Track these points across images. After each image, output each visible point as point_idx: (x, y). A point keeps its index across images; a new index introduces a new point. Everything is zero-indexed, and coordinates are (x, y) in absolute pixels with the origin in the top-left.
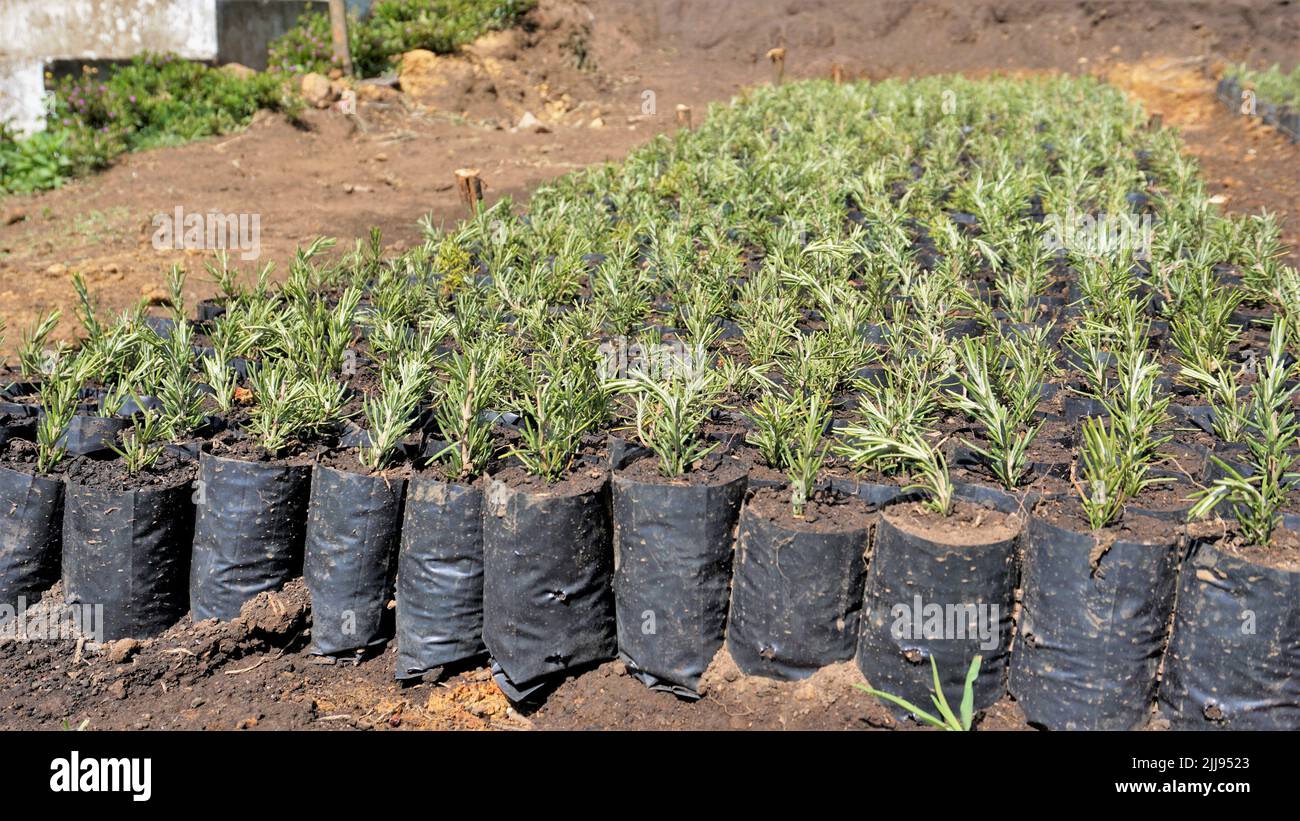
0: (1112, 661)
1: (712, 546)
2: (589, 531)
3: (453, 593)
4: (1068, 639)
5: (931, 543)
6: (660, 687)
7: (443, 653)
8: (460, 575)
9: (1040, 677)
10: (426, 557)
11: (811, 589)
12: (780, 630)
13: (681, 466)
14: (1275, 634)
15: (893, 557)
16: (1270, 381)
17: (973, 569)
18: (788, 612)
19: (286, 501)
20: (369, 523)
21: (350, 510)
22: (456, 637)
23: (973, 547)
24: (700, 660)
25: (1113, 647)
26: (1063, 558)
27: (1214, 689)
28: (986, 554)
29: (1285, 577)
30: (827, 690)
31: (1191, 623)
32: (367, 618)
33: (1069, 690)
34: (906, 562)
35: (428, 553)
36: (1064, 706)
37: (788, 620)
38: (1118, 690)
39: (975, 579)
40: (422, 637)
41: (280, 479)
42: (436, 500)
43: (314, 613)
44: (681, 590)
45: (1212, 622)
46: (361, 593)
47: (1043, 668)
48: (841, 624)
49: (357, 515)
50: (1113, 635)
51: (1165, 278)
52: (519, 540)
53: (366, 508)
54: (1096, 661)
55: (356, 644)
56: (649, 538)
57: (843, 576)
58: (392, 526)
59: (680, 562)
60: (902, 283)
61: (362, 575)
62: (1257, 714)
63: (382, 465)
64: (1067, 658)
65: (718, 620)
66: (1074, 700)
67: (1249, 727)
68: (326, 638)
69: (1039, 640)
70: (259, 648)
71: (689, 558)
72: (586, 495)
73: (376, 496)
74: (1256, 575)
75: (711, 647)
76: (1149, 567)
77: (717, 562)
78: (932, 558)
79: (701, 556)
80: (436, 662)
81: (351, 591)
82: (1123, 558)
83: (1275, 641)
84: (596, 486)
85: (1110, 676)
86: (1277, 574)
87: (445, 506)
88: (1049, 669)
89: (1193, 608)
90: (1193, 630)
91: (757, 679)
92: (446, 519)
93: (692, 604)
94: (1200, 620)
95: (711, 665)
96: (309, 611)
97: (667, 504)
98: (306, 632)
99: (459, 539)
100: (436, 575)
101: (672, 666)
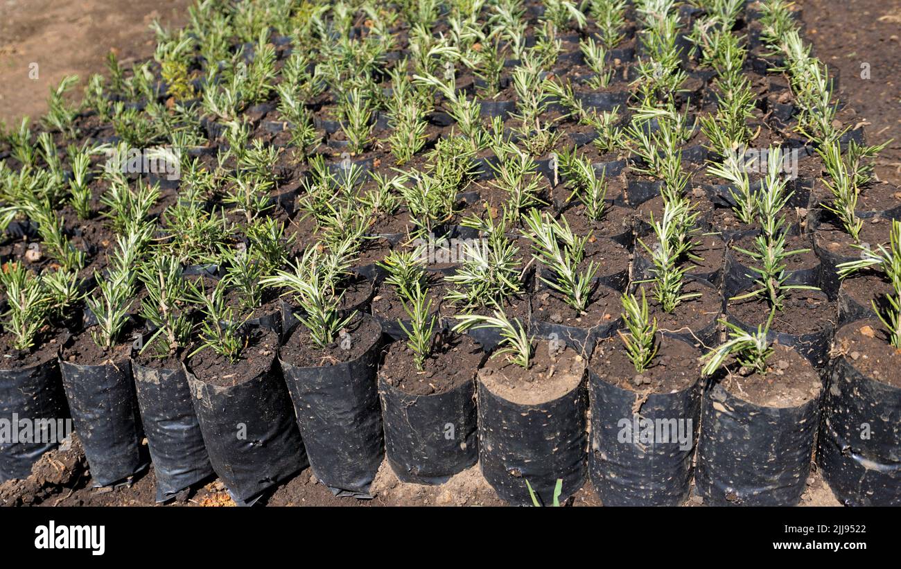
0: (657, 471)
1: (360, 400)
2: (269, 397)
3: (183, 440)
4: (624, 459)
5: (516, 405)
6: (343, 494)
7: (187, 479)
8: (185, 427)
9: (608, 480)
10: (156, 419)
11: (436, 431)
12: (420, 456)
13: (330, 336)
14: (771, 448)
15: (491, 410)
16: (769, 194)
17: (549, 416)
18: (423, 445)
19: (44, 389)
20: (110, 396)
21: (93, 390)
22: (193, 467)
23: (547, 403)
24: (368, 474)
25: (655, 463)
26: (614, 405)
27: (731, 482)
28: (557, 405)
29: (776, 413)
30: (459, 493)
31: (712, 438)
32: (128, 457)
33: (629, 490)
34: (500, 414)
35: (158, 416)
36: (626, 500)
37: (424, 450)
38: (663, 488)
39: (552, 422)
40: (169, 471)
41: (34, 376)
42: (153, 381)
43: (88, 459)
44: (343, 434)
45: (726, 439)
46: (120, 442)
47: (609, 475)
48: (463, 446)
49: (99, 393)
50: (655, 455)
51: (704, 34)
52: (217, 414)
53: (104, 388)
54: (645, 472)
55: (125, 475)
56: (312, 403)
57: (459, 416)
58: (129, 393)
59: (338, 417)
60: (514, 44)
61: (115, 431)
62: (762, 495)
63: (113, 342)
64: (625, 471)
65: (377, 444)
66: (631, 496)
67: (758, 504)
68: (101, 476)
69: (604, 456)
70: (53, 492)
71: (345, 412)
72: (260, 376)
73: (110, 377)
74: (754, 411)
75: (375, 464)
76: (677, 407)
77: (368, 408)
78: (519, 414)
79: (354, 409)
80: (183, 486)
81: (111, 443)
82: (657, 405)
83: (772, 452)
84: (266, 366)
85: (657, 480)
86: (770, 410)
87: (160, 385)
88: (613, 476)
89: (712, 427)
90: (714, 443)
91: (410, 485)
92: (164, 393)
93: (354, 441)
94: (718, 436)
95: (377, 476)
96: (84, 459)
97: (320, 380)
98: (86, 474)
99: (177, 405)
100: (167, 430)
101: (348, 482)
